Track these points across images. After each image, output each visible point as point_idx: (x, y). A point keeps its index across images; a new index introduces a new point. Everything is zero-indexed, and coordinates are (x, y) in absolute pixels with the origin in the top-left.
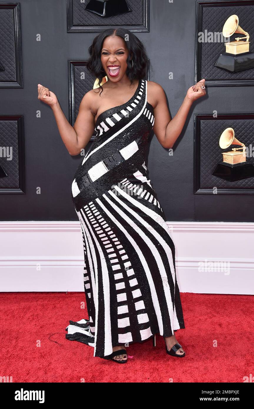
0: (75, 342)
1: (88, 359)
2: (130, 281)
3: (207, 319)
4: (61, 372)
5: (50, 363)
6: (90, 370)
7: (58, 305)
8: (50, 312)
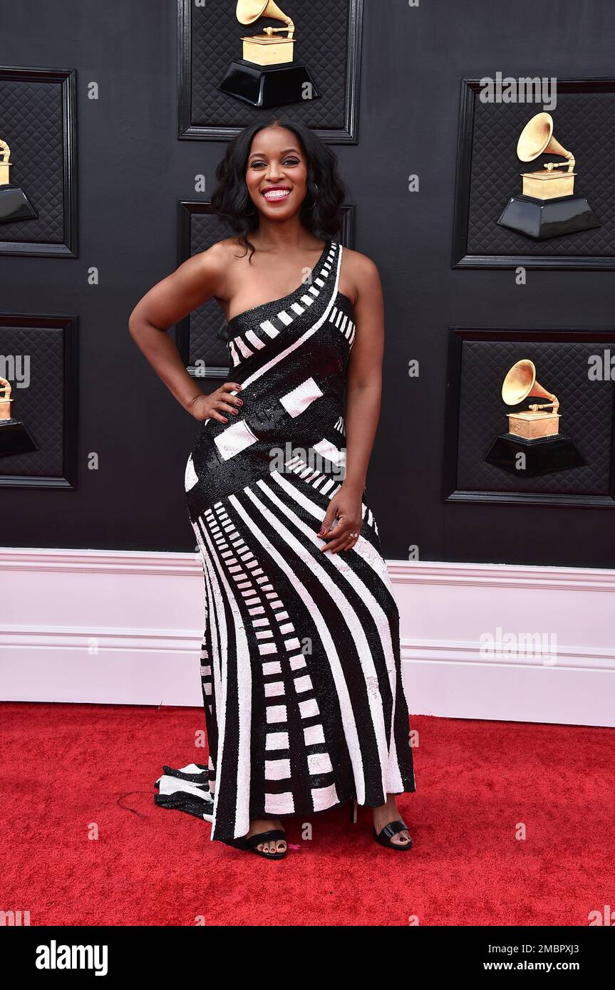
0: (174, 811)
1: (200, 848)
2: (297, 681)
3: (462, 772)
4: (142, 873)
5: (119, 855)
6: (205, 871)
7: (142, 732)
8: (121, 747)
